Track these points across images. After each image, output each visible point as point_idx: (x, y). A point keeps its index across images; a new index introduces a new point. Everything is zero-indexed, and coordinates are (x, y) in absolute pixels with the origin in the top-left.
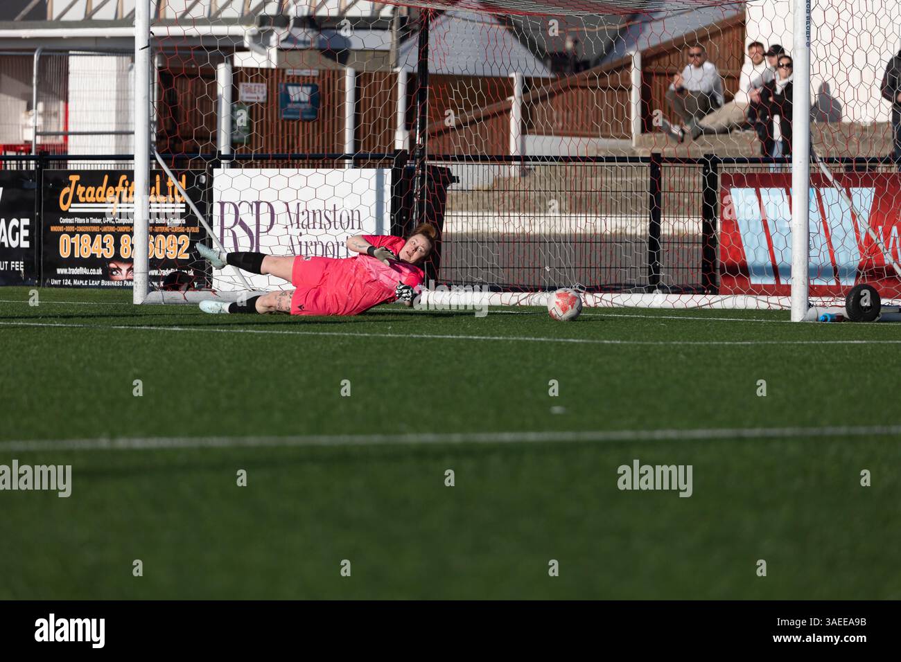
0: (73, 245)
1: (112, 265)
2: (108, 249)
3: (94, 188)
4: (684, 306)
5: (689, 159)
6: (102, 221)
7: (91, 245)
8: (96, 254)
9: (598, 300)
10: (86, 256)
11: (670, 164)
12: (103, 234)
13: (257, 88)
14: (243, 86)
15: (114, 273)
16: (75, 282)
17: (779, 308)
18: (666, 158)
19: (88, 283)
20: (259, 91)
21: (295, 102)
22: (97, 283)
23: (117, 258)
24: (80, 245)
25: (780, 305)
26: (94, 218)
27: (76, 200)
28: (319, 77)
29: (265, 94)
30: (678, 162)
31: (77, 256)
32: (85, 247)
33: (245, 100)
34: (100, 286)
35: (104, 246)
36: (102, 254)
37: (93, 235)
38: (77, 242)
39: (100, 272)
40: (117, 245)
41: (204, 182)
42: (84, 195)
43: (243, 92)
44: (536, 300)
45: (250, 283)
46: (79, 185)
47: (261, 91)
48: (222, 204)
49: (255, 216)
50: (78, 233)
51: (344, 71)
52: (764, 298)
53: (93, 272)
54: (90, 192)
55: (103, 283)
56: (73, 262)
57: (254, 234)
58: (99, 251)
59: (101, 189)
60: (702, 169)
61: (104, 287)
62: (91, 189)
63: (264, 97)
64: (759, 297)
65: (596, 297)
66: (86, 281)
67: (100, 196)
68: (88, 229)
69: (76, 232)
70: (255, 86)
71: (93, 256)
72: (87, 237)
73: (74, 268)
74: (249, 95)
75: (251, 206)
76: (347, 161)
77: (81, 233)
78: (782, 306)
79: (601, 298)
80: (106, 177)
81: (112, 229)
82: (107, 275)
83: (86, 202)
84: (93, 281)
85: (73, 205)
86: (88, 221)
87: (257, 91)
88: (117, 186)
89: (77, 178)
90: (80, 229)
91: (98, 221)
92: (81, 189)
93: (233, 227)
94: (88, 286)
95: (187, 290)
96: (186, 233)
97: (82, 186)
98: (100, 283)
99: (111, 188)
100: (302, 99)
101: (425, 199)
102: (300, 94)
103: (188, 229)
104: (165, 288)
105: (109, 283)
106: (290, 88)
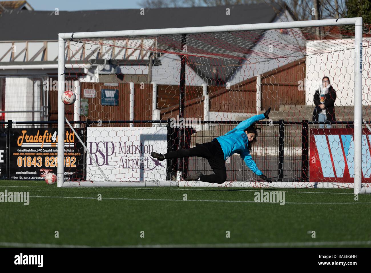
0: (23, 161)
1: (41, 170)
2: (39, 163)
3: (33, 136)
4: (300, 187)
5: (299, 122)
6: (37, 151)
7: (32, 161)
8: (34, 165)
9: (261, 185)
10: (29, 166)
11: (290, 125)
12: (37, 156)
13: (91, 91)
14: (85, 90)
15: (42, 173)
16: (24, 178)
17: (343, 188)
18: (289, 122)
19: (30, 178)
20: (92, 93)
21: (108, 98)
22: (34, 178)
23: (43, 167)
24: (27, 161)
25: (343, 186)
26: (33, 149)
27: (25, 141)
28: (119, 86)
29: (95, 94)
30: (294, 124)
31: (25, 166)
32: (29, 162)
33: (86, 97)
34: (35, 180)
35: (37, 161)
36: (37, 165)
37: (32, 157)
38: (25, 160)
39: (35, 173)
40: (43, 161)
41: (82, 133)
42: (28, 139)
43: (85, 93)
44: (234, 185)
45: (108, 178)
46: (26, 135)
47: (93, 93)
48: (91, 143)
49: (105, 148)
50: (26, 156)
51: (129, 84)
52: (336, 183)
53: (32, 173)
54: (31, 138)
55: (37, 178)
56: (23, 169)
57: (105, 156)
58: (35, 164)
59: (36, 137)
60: (301, 127)
61: (38, 180)
62: (32, 137)
63: (94, 96)
64: (334, 183)
65: (261, 183)
66: (29, 177)
67: (36, 140)
68: (30, 154)
69: (25, 156)
70: (91, 90)
71: (33, 166)
72: (30, 158)
73: (24, 172)
74: (88, 94)
75: (104, 144)
76: (130, 124)
77: (27, 156)
78: (344, 187)
79: (263, 184)
80: (39, 131)
81: (41, 154)
82: (39, 175)
83: (29, 142)
84: (33, 177)
85: (23, 144)
86: (30, 151)
87: (91, 93)
88: (44, 135)
89: (25, 132)
90: (27, 154)
91: (35, 151)
92: (27, 137)
93: (95, 153)
94: (30, 180)
95: (80, 181)
96: (74, 156)
97: (27, 135)
98: (36, 178)
99: (41, 136)
100: (111, 96)
101: (184, 141)
102: (110, 94)
103: (75, 154)
104: (71, 180)
105: (39, 178)
106: (106, 91)
